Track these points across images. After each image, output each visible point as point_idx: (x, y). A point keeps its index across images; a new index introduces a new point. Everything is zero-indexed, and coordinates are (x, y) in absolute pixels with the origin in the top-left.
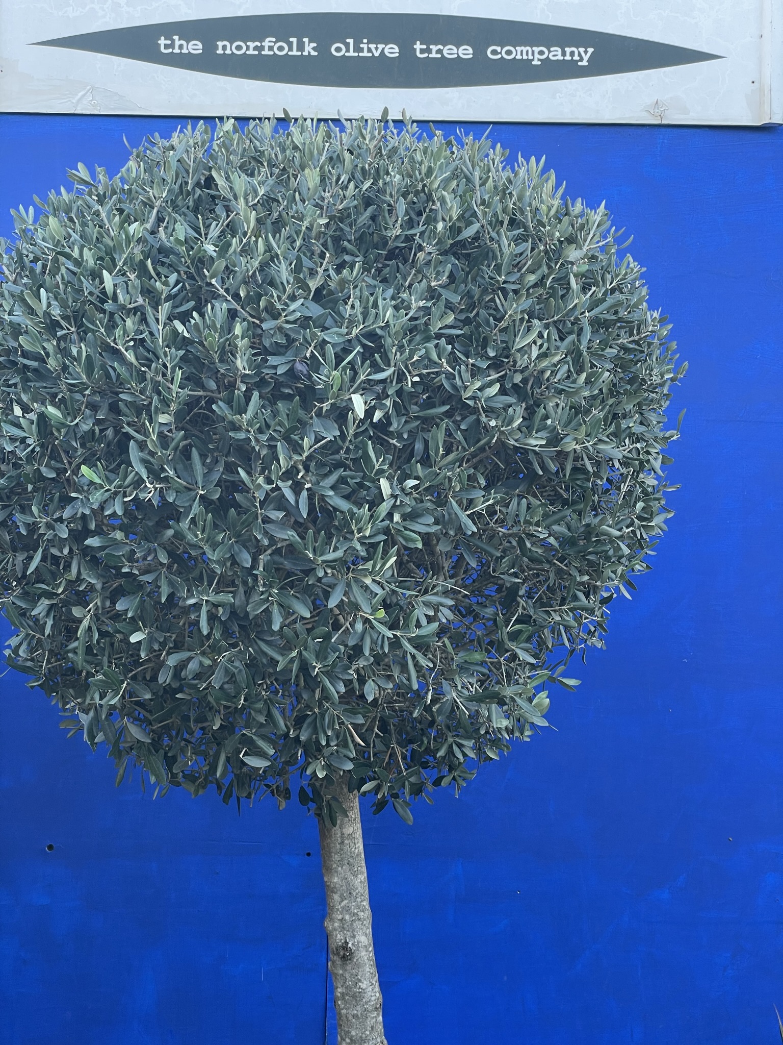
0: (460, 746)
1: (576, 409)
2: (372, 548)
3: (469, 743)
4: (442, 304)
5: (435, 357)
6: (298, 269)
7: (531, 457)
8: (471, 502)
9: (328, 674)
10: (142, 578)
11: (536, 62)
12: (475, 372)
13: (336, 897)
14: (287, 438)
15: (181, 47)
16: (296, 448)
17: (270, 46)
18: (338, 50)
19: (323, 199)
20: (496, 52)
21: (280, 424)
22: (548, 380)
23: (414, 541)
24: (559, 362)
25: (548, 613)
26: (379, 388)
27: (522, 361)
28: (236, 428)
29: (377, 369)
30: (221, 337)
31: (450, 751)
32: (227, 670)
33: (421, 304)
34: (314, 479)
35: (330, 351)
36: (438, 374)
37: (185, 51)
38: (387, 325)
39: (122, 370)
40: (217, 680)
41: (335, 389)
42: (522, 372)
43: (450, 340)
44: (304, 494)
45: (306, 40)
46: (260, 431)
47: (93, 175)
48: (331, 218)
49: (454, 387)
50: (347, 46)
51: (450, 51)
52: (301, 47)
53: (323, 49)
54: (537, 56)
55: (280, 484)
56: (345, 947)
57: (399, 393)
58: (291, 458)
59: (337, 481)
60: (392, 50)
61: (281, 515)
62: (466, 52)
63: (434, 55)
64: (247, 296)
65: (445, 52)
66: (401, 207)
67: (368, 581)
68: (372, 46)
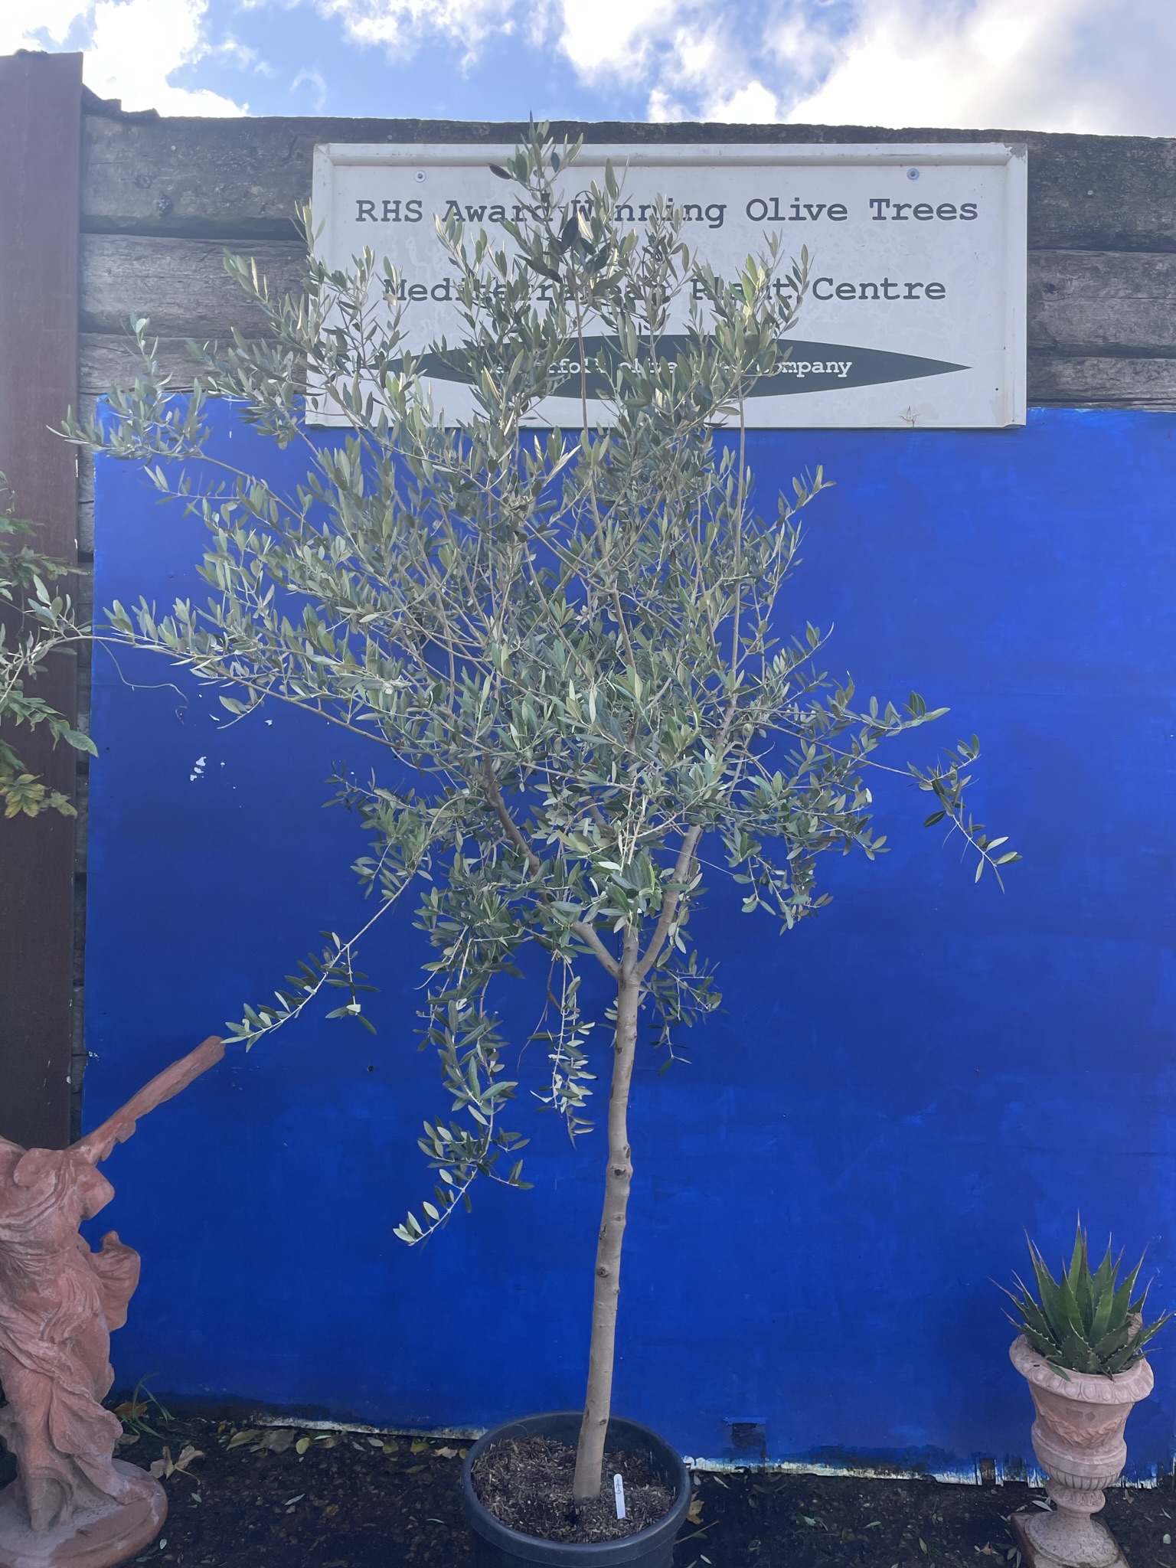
11: (800, 375)
17: (566, 366)
52: (592, 366)
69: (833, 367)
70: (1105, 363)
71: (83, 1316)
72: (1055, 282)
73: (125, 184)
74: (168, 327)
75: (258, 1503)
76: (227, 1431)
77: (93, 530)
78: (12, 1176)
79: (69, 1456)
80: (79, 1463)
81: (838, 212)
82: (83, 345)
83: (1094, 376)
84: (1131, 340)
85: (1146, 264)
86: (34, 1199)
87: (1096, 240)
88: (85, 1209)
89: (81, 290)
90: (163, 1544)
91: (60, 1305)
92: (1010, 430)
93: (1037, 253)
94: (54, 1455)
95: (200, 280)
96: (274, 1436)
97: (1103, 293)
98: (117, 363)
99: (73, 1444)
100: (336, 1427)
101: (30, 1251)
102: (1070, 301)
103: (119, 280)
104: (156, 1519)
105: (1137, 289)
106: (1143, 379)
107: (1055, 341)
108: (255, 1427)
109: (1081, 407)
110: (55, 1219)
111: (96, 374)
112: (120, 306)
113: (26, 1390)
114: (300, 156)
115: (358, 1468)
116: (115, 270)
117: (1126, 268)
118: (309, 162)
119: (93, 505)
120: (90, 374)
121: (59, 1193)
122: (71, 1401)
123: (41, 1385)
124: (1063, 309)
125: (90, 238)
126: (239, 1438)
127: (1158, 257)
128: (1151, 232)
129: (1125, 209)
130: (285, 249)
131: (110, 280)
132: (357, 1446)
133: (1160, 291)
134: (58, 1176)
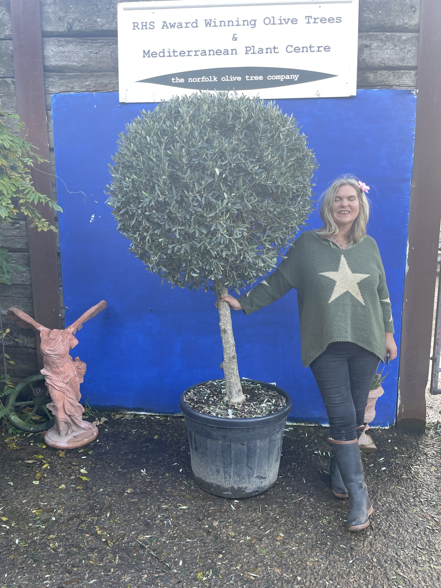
0: (252, 272)
1: (282, 174)
2: (222, 213)
3: (254, 272)
4: (242, 143)
5: (240, 158)
6: (200, 133)
7: (268, 187)
8: (251, 201)
9: (211, 249)
10: (161, 223)
11: (282, 80)
12: (252, 162)
13: (222, 317)
14: (198, 182)
15: (178, 81)
16: (201, 185)
17: (204, 79)
18: (223, 79)
19: (209, 114)
20: (270, 78)
21: (196, 178)
22: (273, 164)
23: (234, 211)
24: (277, 159)
25: (275, 234)
26: (224, 168)
27: (266, 160)
28: (183, 178)
29: (223, 161)
30: (179, 153)
31: (249, 274)
32: (185, 249)
33: (236, 142)
34: (206, 194)
35: (209, 157)
36: (241, 163)
37: (179, 82)
38: (226, 149)
39: (153, 164)
40: (182, 252)
41: (211, 167)
42: (266, 163)
43: (244, 153)
44: (203, 198)
45: (214, 77)
46: (190, 179)
47: (147, 112)
48: (211, 119)
49: (246, 167)
50: (226, 78)
51: (256, 78)
52: (213, 79)
53: (219, 79)
54: (282, 78)
55: (196, 195)
56: (224, 329)
57: (230, 169)
58: (199, 188)
59: (212, 195)
60: (239, 79)
61: (197, 204)
62: (261, 78)
63: (251, 79)
64: (186, 141)
65: (255, 79)
66: (231, 115)
67: (221, 222)
68: (233, 78)
69: (293, 77)
70: (384, 72)
71: (72, 376)
72: (368, 44)
73: (55, 20)
74: (72, 69)
75: (125, 431)
76: (114, 415)
77: (53, 141)
78: (49, 336)
79: (70, 416)
80: (73, 418)
81: (294, 21)
82: (45, 77)
83: (380, 77)
84: (393, 64)
85: (399, 37)
86: (56, 342)
87: (382, 29)
88: (71, 346)
89: (44, 58)
90: (98, 441)
91: (65, 372)
92: (351, 98)
93: (362, 34)
94: (66, 415)
95: (82, 52)
96: (128, 416)
97: (384, 48)
98: (57, 83)
99: (71, 412)
100: (146, 413)
101: (56, 357)
102: (373, 51)
103: (56, 54)
104: (95, 434)
105: (396, 46)
106: (397, 78)
107: (368, 66)
108: (122, 414)
109: (376, 89)
110: (62, 348)
111: (50, 87)
112: (57, 63)
113: (57, 396)
114: (113, 7)
115: (152, 423)
116: (54, 50)
117: (392, 39)
118: (116, 9)
119: (53, 132)
120: (48, 87)
121: (63, 341)
122: (70, 400)
123: (62, 395)
124: (371, 54)
125: (45, 39)
126: (118, 416)
127: (403, 34)
128: (401, 25)
129: (392, 17)
130: (110, 40)
131: (53, 54)
132: (152, 418)
133: (404, 47)
134: (62, 336)
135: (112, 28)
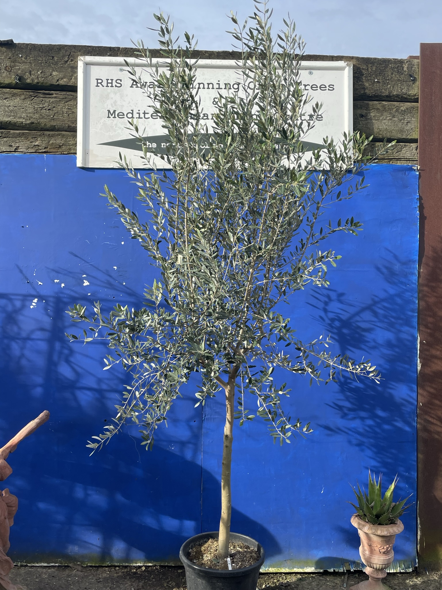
15: (149, 145)
72: (363, 114)
73: (1, 69)
74: (18, 126)
84: (392, 136)
85: (397, 107)
87: (378, 98)
93: (357, 102)
95: (32, 108)
97: (381, 118)
102: (369, 121)
105: (394, 117)
106: (396, 151)
114: (72, 61)
117: (389, 108)
118: (76, 63)
124: (367, 125)
127: (402, 104)
128: (399, 95)
129: (389, 86)
130: (66, 96)
133: (402, 118)
135: (70, 84)
